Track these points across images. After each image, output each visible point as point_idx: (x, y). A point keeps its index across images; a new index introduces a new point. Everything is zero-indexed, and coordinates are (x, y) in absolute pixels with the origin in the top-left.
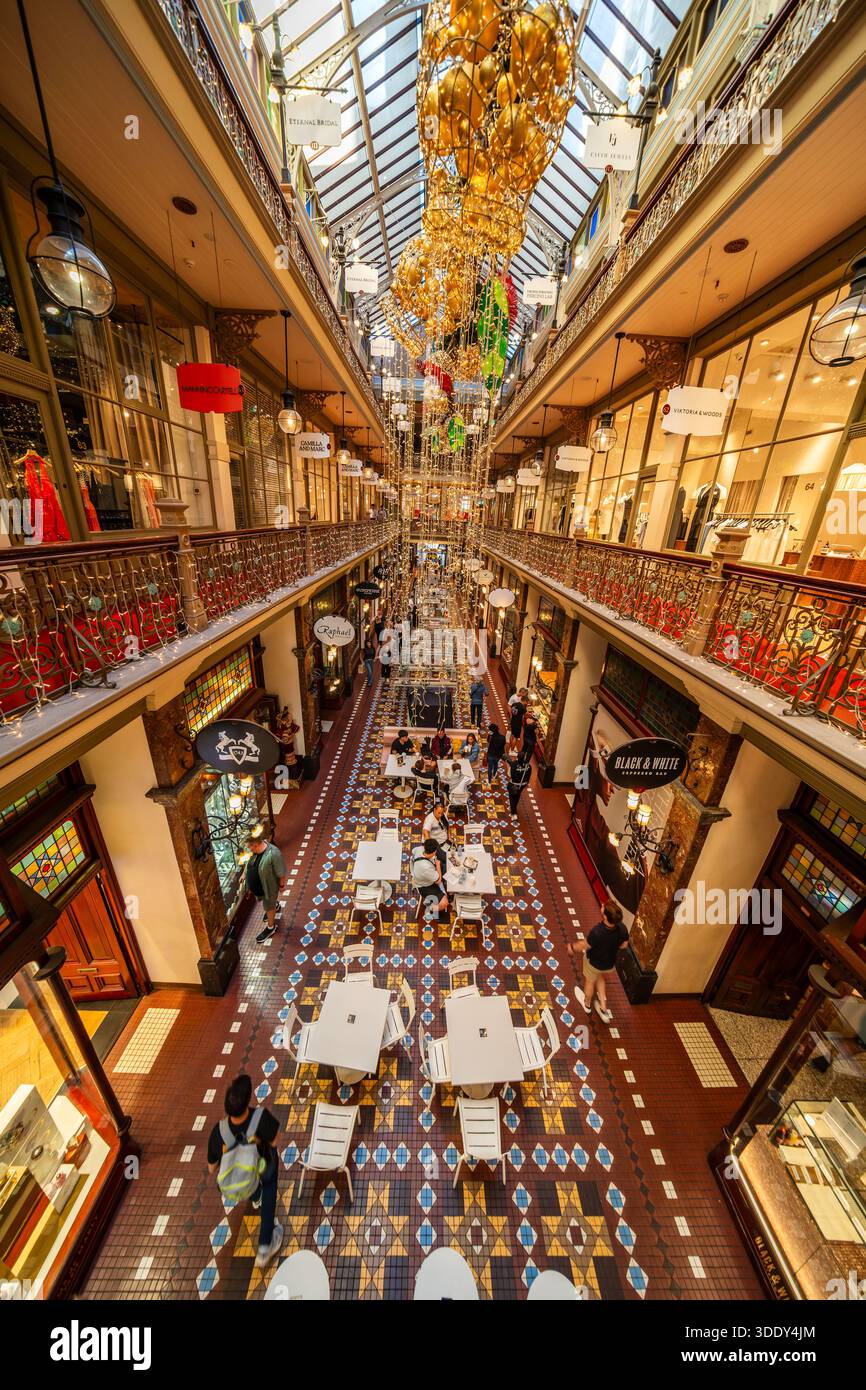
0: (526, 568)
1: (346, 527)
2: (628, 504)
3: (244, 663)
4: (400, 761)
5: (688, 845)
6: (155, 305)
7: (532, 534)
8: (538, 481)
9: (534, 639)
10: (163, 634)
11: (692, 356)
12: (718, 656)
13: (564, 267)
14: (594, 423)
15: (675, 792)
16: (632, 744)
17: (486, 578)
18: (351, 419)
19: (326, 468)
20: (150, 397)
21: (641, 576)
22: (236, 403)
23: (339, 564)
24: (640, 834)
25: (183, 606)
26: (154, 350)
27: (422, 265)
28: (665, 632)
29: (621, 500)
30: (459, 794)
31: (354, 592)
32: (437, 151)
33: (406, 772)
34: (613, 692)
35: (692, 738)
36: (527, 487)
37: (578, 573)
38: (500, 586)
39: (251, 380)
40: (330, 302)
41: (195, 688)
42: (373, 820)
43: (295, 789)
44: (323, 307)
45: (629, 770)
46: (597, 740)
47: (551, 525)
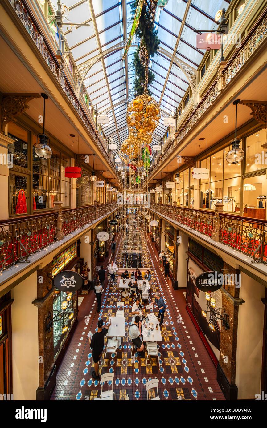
0: (160, 214)
1: (108, 205)
2: (187, 195)
3: (74, 249)
4: (124, 282)
5: (232, 315)
6: (62, 154)
7: (161, 205)
8: (161, 190)
9: (165, 236)
10: (49, 242)
11: (197, 160)
12: (224, 242)
13: (162, 143)
14: (174, 176)
15: (222, 292)
16: (203, 274)
17: (149, 217)
18: (109, 177)
19: (102, 189)
20: (57, 173)
21: (195, 217)
22: (79, 175)
23: (105, 215)
24: (213, 311)
25: (57, 232)
26: (60, 164)
27: (128, 145)
28: (206, 234)
29: (185, 194)
30: (145, 294)
31: (109, 223)
32: (131, 126)
33: (126, 286)
34: (193, 253)
35: (223, 271)
36: (158, 192)
37: (176, 216)
38: (153, 220)
39: (84, 169)
40: (105, 152)
41: (57, 259)
42: (114, 307)
43: (87, 294)
44: (104, 153)
45: (204, 284)
46: (190, 271)
47: (166, 201)
